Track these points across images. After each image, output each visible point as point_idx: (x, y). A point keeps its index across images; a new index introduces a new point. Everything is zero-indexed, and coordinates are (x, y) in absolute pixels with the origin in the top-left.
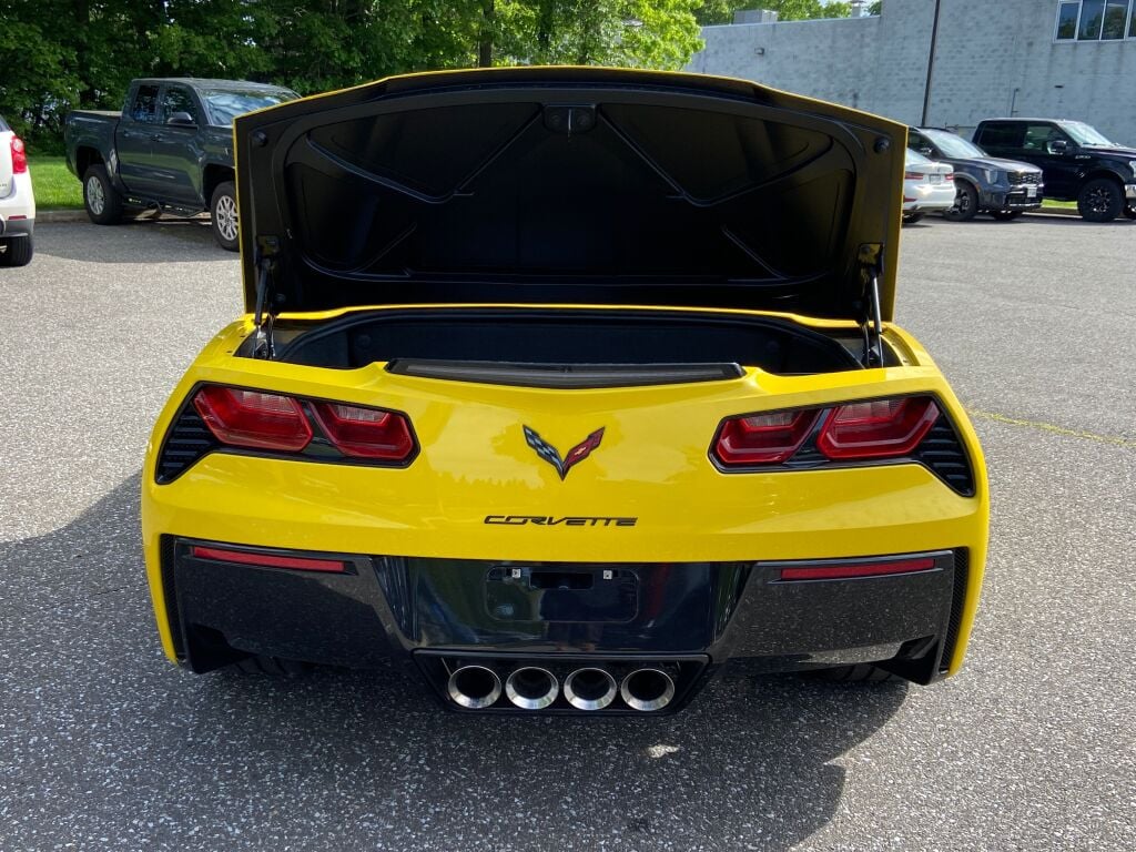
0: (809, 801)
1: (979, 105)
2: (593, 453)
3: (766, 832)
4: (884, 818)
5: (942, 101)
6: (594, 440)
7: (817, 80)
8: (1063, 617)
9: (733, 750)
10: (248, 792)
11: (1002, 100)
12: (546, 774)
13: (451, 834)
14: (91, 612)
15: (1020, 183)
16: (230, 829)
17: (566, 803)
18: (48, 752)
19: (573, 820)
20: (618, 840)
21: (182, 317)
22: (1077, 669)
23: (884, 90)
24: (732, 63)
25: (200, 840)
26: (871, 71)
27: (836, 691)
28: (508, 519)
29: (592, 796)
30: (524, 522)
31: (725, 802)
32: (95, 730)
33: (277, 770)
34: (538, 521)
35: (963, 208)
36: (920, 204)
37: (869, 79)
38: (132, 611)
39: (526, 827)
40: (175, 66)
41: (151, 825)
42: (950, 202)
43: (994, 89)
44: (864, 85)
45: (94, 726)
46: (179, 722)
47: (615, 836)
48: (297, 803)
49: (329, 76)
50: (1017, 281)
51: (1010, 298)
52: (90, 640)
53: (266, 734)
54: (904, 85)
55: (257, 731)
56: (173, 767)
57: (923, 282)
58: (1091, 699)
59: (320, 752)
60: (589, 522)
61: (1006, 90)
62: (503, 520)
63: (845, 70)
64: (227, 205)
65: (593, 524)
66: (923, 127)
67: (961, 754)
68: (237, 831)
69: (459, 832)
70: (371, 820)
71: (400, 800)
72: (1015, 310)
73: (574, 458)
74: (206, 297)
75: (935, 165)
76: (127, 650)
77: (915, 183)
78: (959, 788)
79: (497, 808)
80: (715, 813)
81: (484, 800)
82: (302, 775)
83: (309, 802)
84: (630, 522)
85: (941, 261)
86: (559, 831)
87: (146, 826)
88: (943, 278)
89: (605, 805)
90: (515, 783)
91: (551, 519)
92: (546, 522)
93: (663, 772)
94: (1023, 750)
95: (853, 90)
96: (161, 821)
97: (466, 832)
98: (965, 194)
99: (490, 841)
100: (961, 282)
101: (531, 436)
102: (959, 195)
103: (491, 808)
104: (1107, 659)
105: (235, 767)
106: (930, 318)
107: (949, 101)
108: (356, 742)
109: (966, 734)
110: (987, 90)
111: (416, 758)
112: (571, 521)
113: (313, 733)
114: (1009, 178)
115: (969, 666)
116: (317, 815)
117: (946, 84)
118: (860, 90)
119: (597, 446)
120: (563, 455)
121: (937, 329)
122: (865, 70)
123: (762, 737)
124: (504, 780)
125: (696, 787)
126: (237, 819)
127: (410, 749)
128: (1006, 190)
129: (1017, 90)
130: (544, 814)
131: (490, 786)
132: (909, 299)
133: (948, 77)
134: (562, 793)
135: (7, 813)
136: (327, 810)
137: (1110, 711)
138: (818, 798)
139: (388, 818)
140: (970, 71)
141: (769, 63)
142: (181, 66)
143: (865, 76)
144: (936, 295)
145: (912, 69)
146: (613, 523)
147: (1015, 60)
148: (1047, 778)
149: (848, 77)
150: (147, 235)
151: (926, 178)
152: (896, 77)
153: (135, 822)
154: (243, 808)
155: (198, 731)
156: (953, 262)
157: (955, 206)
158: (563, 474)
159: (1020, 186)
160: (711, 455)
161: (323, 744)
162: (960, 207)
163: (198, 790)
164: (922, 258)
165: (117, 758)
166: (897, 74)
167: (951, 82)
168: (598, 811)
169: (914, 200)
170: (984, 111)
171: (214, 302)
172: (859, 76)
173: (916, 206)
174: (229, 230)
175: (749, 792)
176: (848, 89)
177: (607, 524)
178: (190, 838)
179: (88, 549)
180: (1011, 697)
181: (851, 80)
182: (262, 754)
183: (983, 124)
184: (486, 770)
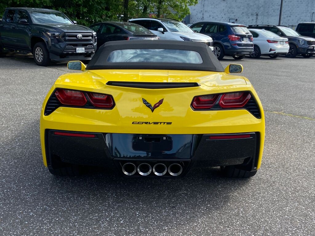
0: (219, 202)
1: (300, 18)
2: (160, 105)
3: (207, 208)
4: (239, 206)
5: (287, 17)
6: (161, 102)
7: (243, 9)
8: (298, 164)
9: (200, 192)
10: (67, 201)
11: (308, 16)
12: (148, 197)
13: (123, 209)
14: (15, 163)
15: (312, 45)
16: (63, 209)
17: (154, 203)
18: (10, 193)
19: (155, 207)
20: (167, 210)
21: (26, 86)
22: (298, 175)
23: (267, 13)
24: (214, 3)
25: (55, 211)
26: (262, 6)
27: (230, 180)
28: (139, 122)
29: (161, 202)
30: (143, 123)
31: (197, 203)
32: (22, 189)
33: (74, 197)
34: (146, 123)
35: (292, 53)
36: (277, 51)
37: (262, 9)
38: (27, 162)
39: (143, 208)
40: (18, 3)
41: (42, 208)
42: (287, 51)
43: (305, 13)
44: (260, 11)
45: (22, 188)
46: (45, 187)
47: (167, 209)
48: (80, 204)
49: (72, 7)
50: (306, 77)
51: (303, 82)
52: (16, 169)
53: (70, 189)
54: (274, 11)
55: (67, 189)
56: (45, 196)
57: (275, 77)
58: (300, 182)
59: (85, 193)
60: (159, 123)
61: (310, 13)
62: (137, 123)
63: (253, 6)
64: (39, 50)
65: (160, 124)
66: (279, 25)
67: (262, 193)
68: (65, 209)
69: (125, 209)
70: (101, 207)
71: (109, 203)
72: (303, 85)
73: (156, 106)
74: (34, 80)
75: (282, 38)
76: (27, 171)
77: (275, 44)
78: (260, 200)
79: (135, 204)
80: (194, 205)
81: (131, 203)
82: (81, 198)
83: (84, 203)
84: (170, 123)
85: (282, 70)
86: (152, 209)
87: (40, 208)
88: (281, 76)
89: (164, 204)
90: (140, 199)
91: (150, 122)
92: (148, 123)
93: (180, 197)
94: (279, 192)
95: (256, 13)
96: (44, 207)
97: (127, 209)
98: (293, 48)
99: (133, 211)
100: (288, 76)
101: (145, 101)
102: (290, 48)
103: (133, 204)
104: (308, 173)
105: (63, 196)
106: (275, 87)
107: (290, 16)
108: (96, 191)
109: (264, 189)
110: (303, 13)
111: (112, 194)
112: (155, 123)
113: (83, 189)
114: (308, 43)
115: (268, 175)
116: (86, 206)
117: (289, 11)
118: (259, 12)
119: (162, 103)
120: (153, 106)
121: (277, 90)
122: (260, 6)
123: (208, 190)
124: (137, 199)
125: (189, 200)
126: (65, 207)
127: (111, 193)
128: (307, 47)
129: (313, 13)
130: (148, 205)
131: (133, 200)
132: (269, 82)
133: (289, 8)
134: (153, 201)
135: (2, 205)
136: (89, 205)
137: (305, 184)
138: (222, 202)
139: (106, 206)
140: (297, 6)
141: (227, 3)
142: (20, 3)
143: (260, 8)
144: (278, 80)
145: (277, 6)
146: (166, 124)
147: (312, 3)
148: (284, 198)
149: (254, 8)
150: (11, 61)
151: (279, 43)
152: (272, 8)
153: (37, 207)
154: (66, 204)
155: (51, 189)
156: (286, 70)
157: (289, 52)
158: (153, 111)
159: (312, 46)
160: (191, 106)
161: (86, 191)
162: (291, 53)
163: (53, 201)
164: (276, 69)
165: (30, 194)
166: (272, 7)
167: (290, 10)
168: (162, 205)
169: (275, 50)
170: (302, 20)
171: (37, 82)
172: (258, 8)
173: (275, 53)
174: (40, 59)
175: (203, 201)
176: (255, 12)
177: (164, 124)
178: (53, 210)
179: (10, 148)
180: (279, 181)
181: (255, 9)
182: (70, 194)
183: (299, 24)
184: (132, 197)
